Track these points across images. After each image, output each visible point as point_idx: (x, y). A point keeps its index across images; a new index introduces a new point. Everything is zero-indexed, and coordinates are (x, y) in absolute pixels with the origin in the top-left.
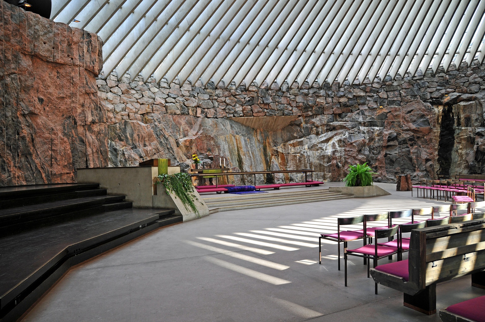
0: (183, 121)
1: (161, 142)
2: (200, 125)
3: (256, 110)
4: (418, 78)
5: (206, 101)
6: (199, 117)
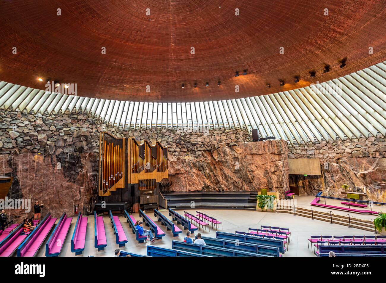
0: (364, 161)
1: (344, 174)
2: (377, 163)
5: (384, 147)
6: (378, 158)
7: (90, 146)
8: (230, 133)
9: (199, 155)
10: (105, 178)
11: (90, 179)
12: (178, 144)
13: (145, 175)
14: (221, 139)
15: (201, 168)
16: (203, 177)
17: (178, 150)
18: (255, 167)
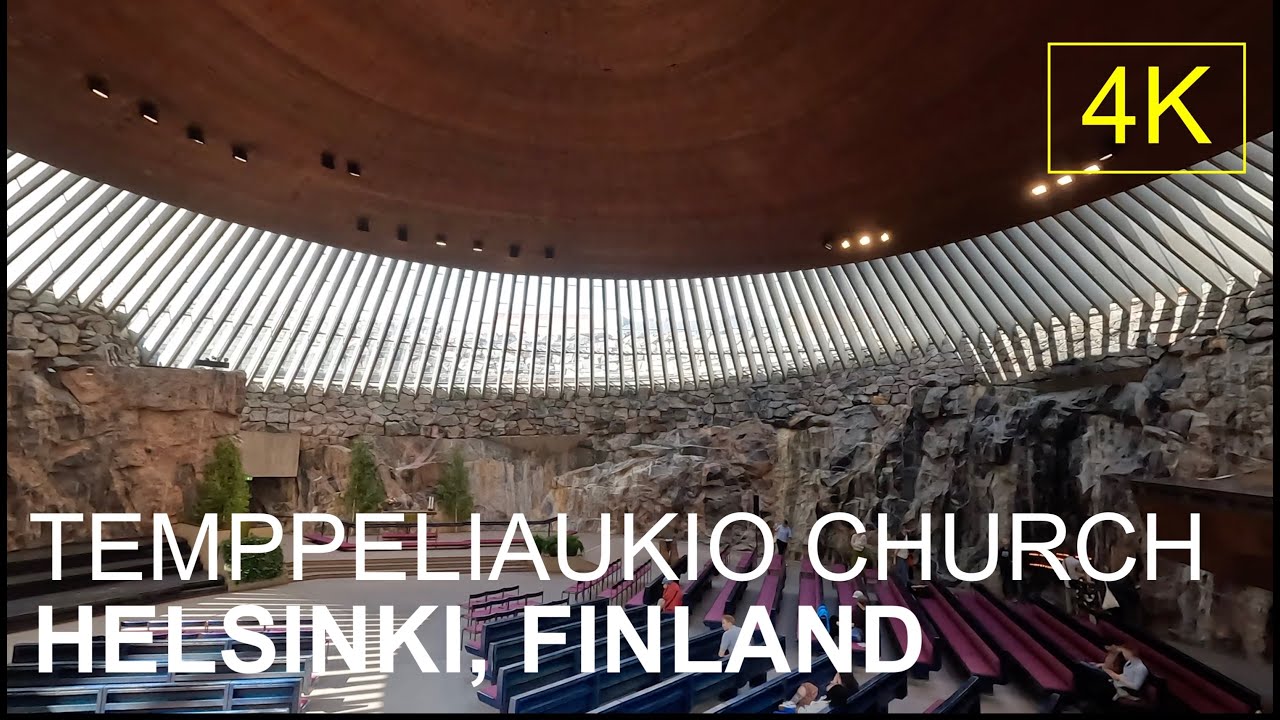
2: (433, 449)
3: (523, 427)
4: (758, 385)
5: (448, 417)
6: (435, 438)
8: (57, 318)
18: (145, 454)
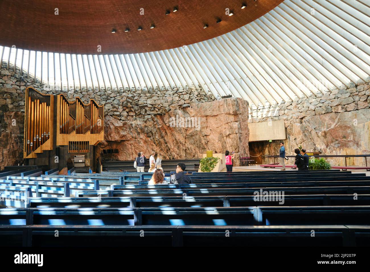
0: (327, 118)
1: (305, 135)
2: (339, 119)
5: (346, 99)
6: (340, 112)
7: (16, 104)
8: (183, 93)
9: (148, 119)
10: (29, 138)
11: (16, 141)
12: (125, 107)
13: (76, 137)
14: (173, 100)
15: (149, 134)
16: (152, 143)
17: (125, 114)
18: (210, 131)
